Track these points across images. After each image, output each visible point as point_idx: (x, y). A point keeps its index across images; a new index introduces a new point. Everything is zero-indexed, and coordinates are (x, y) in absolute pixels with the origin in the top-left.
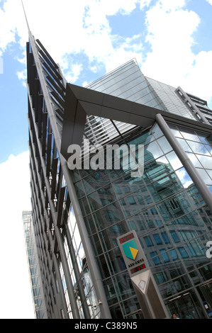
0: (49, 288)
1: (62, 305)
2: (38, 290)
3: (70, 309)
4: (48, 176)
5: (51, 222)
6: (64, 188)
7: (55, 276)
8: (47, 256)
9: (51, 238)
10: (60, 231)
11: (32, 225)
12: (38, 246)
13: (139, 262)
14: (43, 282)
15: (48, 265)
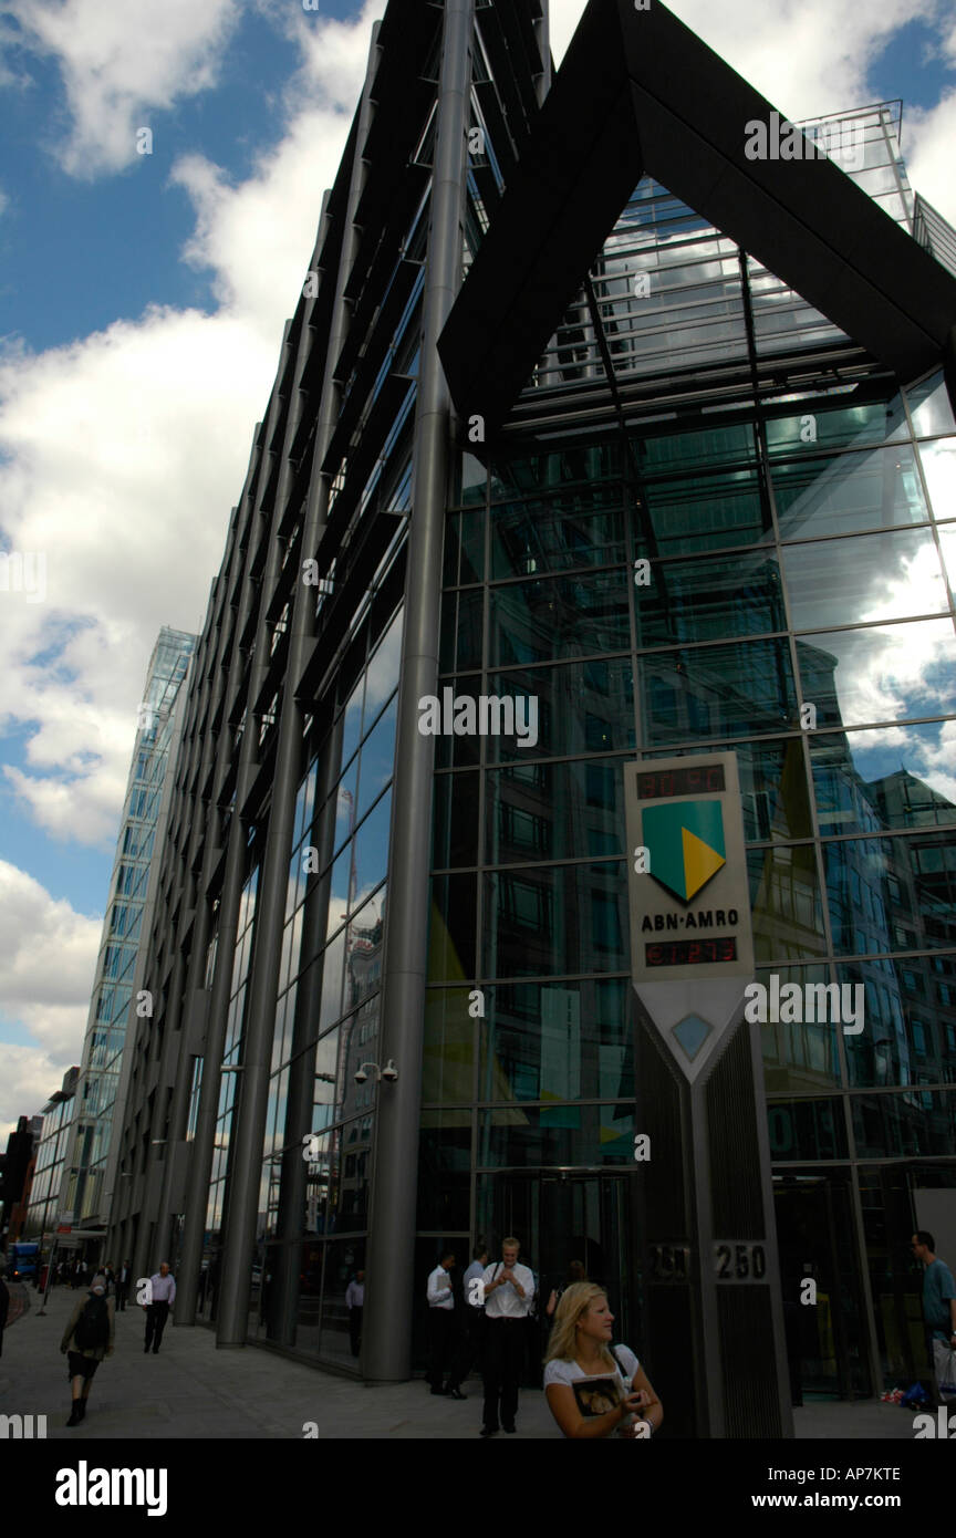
0: (172, 961)
1: (206, 1038)
2: (124, 959)
3: (232, 1060)
4: (331, 468)
5: (273, 684)
6: (398, 519)
7: (213, 919)
8: (204, 830)
9: (248, 753)
10: (302, 724)
11: (184, 696)
12: (180, 785)
13: (705, 920)
14: (155, 934)
15: (198, 865)
